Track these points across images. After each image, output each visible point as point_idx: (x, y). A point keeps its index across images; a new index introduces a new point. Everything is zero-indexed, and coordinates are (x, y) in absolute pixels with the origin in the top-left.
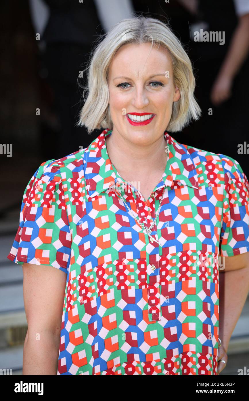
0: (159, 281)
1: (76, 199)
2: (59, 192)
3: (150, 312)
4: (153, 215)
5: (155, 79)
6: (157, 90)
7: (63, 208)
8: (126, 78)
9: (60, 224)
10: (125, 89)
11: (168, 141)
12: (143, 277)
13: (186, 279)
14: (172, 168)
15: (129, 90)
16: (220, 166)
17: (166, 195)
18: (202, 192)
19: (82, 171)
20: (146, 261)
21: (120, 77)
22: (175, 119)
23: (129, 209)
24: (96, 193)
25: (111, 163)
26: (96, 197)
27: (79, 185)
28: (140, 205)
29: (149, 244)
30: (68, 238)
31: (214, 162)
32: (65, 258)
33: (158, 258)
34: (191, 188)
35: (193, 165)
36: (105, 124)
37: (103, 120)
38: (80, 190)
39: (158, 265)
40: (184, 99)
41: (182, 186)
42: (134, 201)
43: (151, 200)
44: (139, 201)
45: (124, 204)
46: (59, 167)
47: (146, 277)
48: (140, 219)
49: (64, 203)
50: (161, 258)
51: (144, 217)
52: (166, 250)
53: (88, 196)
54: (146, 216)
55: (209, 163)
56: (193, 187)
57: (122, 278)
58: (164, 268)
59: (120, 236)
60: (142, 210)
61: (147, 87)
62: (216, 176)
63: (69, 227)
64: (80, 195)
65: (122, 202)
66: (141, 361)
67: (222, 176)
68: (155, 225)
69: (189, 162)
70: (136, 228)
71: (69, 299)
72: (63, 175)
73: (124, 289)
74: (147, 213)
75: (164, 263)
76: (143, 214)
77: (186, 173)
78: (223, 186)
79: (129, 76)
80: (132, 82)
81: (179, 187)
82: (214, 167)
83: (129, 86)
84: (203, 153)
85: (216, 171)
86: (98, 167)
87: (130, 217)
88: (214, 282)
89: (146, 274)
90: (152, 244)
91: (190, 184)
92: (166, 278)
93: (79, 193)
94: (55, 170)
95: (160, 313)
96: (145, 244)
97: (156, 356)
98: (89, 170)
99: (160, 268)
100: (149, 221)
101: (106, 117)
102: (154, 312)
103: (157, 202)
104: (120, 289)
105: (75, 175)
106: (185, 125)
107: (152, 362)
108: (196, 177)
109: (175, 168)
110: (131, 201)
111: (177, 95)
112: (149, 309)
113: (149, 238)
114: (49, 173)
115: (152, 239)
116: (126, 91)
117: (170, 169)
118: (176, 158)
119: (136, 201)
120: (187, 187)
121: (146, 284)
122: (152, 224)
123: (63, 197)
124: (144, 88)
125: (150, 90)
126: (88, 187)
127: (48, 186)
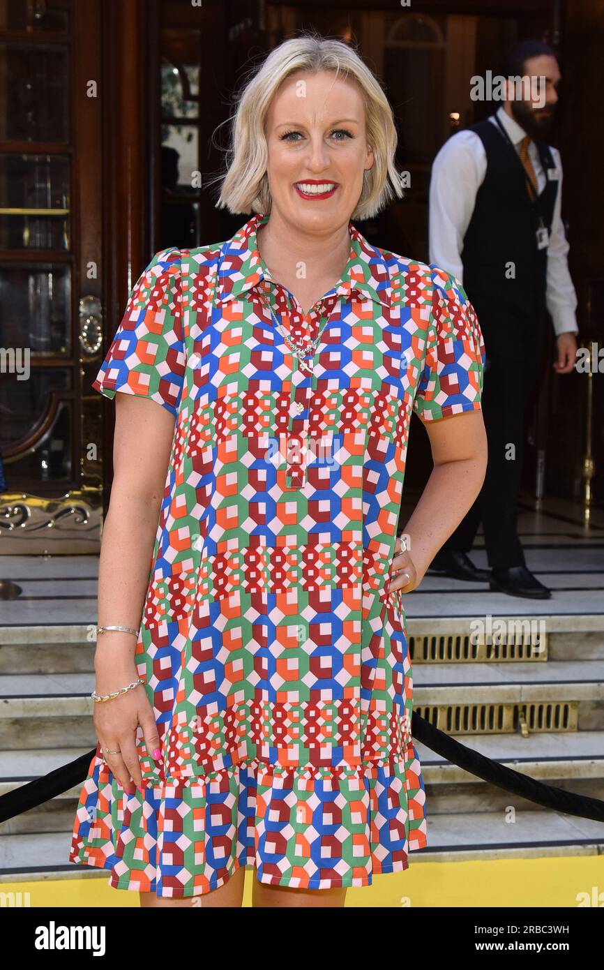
0: (307, 429)
1: (200, 304)
2: (174, 290)
3: (290, 473)
4: (313, 335)
5: (339, 127)
6: (342, 145)
7: (177, 314)
8: (296, 125)
9: (171, 338)
10: (294, 143)
11: (352, 236)
12: (283, 420)
13: (351, 432)
14: (352, 271)
15: (299, 145)
16: (429, 279)
17: (337, 309)
18: (395, 314)
19: (216, 265)
20: (290, 396)
21: (288, 124)
22: (366, 198)
23: (278, 324)
24: (231, 297)
25: (260, 256)
26: (229, 303)
27: (206, 285)
28: (297, 319)
29: (298, 371)
30: (180, 360)
31: (420, 273)
32: (174, 390)
33: (309, 394)
34: (378, 304)
35: (387, 274)
36: (257, 205)
37: (255, 199)
38: (208, 292)
39: (308, 404)
40: (380, 166)
41: (366, 300)
42: (287, 314)
43: (313, 315)
44: (295, 313)
45: (272, 317)
46: (180, 257)
47: (287, 420)
48: (292, 339)
49: (179, 307)
50: (313, 394)
51: (299, 336)
52: (322, 384)
53: (217, 301)
54: (303, 335)
55: (413, 273)
56: (381, 303)
57: (251, 419)
58: (317, 410)
59: (255, 356)
60: (298, 326)
61: (328, 141)
62: (419, 293)
63: (184, 344)
64: (206, 298)
65: (267, 313)
66: (268, 546)
67: (430, 293)
68: (312, 349)
69: (381, 269)
70: (282, 349)
71: (177, 452)
72: (185, 268)
73: (252, 436)
74: (304, 332)
75: (318, 402)
76: (298, 333)
77: (373, 283)
78: (429, 308)
79: (300, 122)
80: (305, 132)
81: (359, 301)
82: (419, 279)
83: (300, 137)
84: (406, 262)
85: (421, 286)
86: (241, 262)
87: (276, 334)
88: (395, 443)
89: (287, 416)
90: (301, 372)
91: (377, 299)
92: (319, 426)
93: (205, 296)
94: (174, 258)
95: (304, 477)
96: (291, 371)
97: (291, 540)
98: (226, 266)
99: (311, 410)
100: (306, 343)
101: (259, 194)
102: (295, 474)
103: (323, 319)
104: (247, 435)
105: (204, 270)
106: (379, 209)
107: (285, 548)
108: (389, 291)
109: (355, 272)
110: (283, 314)
111: (370, 159)
112: (288, 470)
113: (299, 363)
114: (164, 263)
115: (304, 366)
116: (296, 146)
117: (349, 274)
118: (361, 259)
119: (290, 313)
120: (372, 302)
121: (286, 432)
122: (309, 347)
123: (179, 299)
124: (324, 141)
125: (333, 145)
126: (221, 289)
127: (159, 279)
